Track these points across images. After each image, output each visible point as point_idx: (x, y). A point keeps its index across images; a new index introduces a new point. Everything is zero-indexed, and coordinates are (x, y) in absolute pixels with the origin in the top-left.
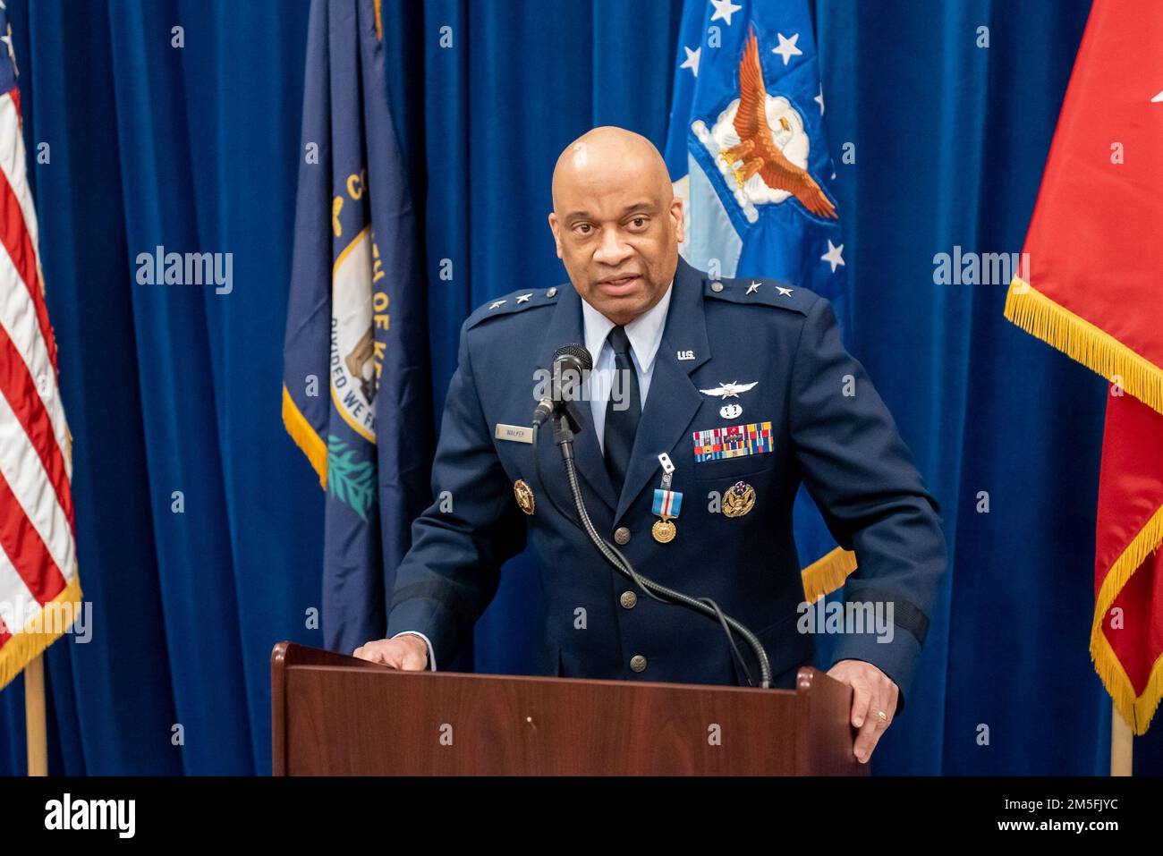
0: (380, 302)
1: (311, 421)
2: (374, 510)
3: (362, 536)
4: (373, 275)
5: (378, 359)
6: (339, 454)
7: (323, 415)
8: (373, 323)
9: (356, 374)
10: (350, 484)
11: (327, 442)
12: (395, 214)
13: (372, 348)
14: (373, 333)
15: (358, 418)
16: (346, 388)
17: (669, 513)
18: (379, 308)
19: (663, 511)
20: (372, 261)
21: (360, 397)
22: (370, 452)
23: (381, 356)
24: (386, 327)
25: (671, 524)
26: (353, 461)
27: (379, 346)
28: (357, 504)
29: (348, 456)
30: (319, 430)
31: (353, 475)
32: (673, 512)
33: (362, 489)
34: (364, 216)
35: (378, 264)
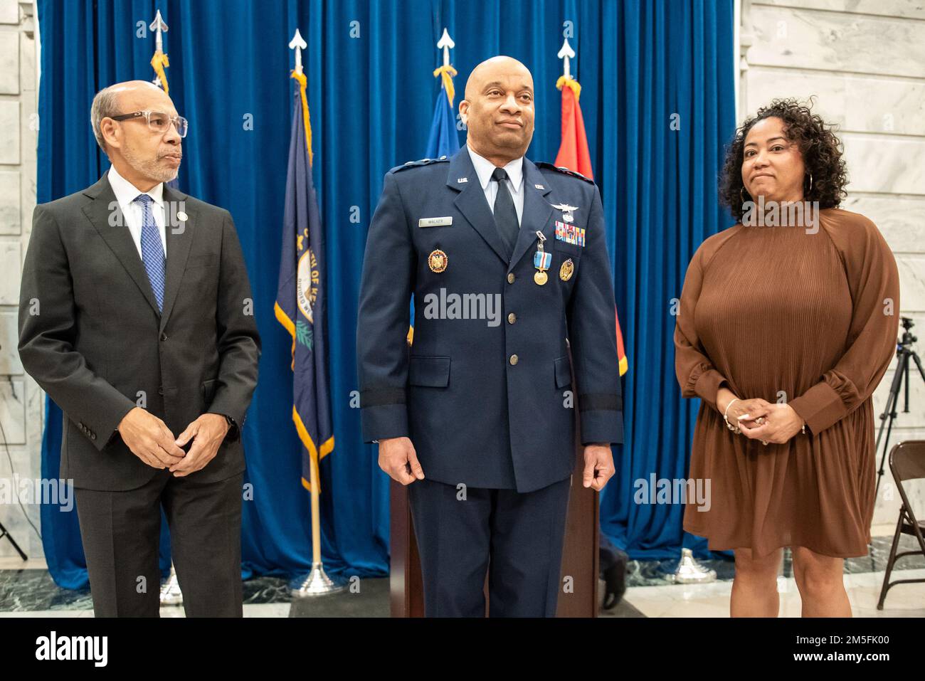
0: (315, 274)
1: (289, 316)
2: (314, 348)
3: (310, 358)
4: (311, 265)
5: (314, 294)
6: (302, 327)
7: (295, 314)
8: (312, 282)
9: (308, 299)
10: (306, 338)
11: (295, 324)
12: (320, 244)
13: (311, 291)
14: (313, 285)
15: (308, 315)
16: (305, 305)
17: (544, 267)
18: (314, 276)
19: (541, 266)
20: (311, 261)
21: (309, 307)
22: (312, 327)
23: (316, 293)
24: (318, 283)
25: (544, 273)
26: (307, 330)
27: (315, 290)
28: (309, 345)
29: (305, 328)
30: (292, 320)
31: (307, 335)
32: (546, 266)
33: (310, 340)
34: (309, 244)
35: (314, 260)
